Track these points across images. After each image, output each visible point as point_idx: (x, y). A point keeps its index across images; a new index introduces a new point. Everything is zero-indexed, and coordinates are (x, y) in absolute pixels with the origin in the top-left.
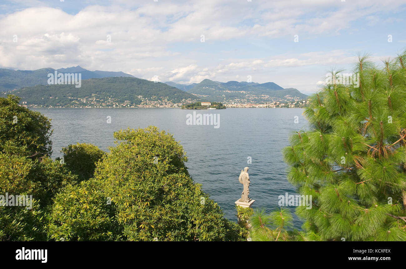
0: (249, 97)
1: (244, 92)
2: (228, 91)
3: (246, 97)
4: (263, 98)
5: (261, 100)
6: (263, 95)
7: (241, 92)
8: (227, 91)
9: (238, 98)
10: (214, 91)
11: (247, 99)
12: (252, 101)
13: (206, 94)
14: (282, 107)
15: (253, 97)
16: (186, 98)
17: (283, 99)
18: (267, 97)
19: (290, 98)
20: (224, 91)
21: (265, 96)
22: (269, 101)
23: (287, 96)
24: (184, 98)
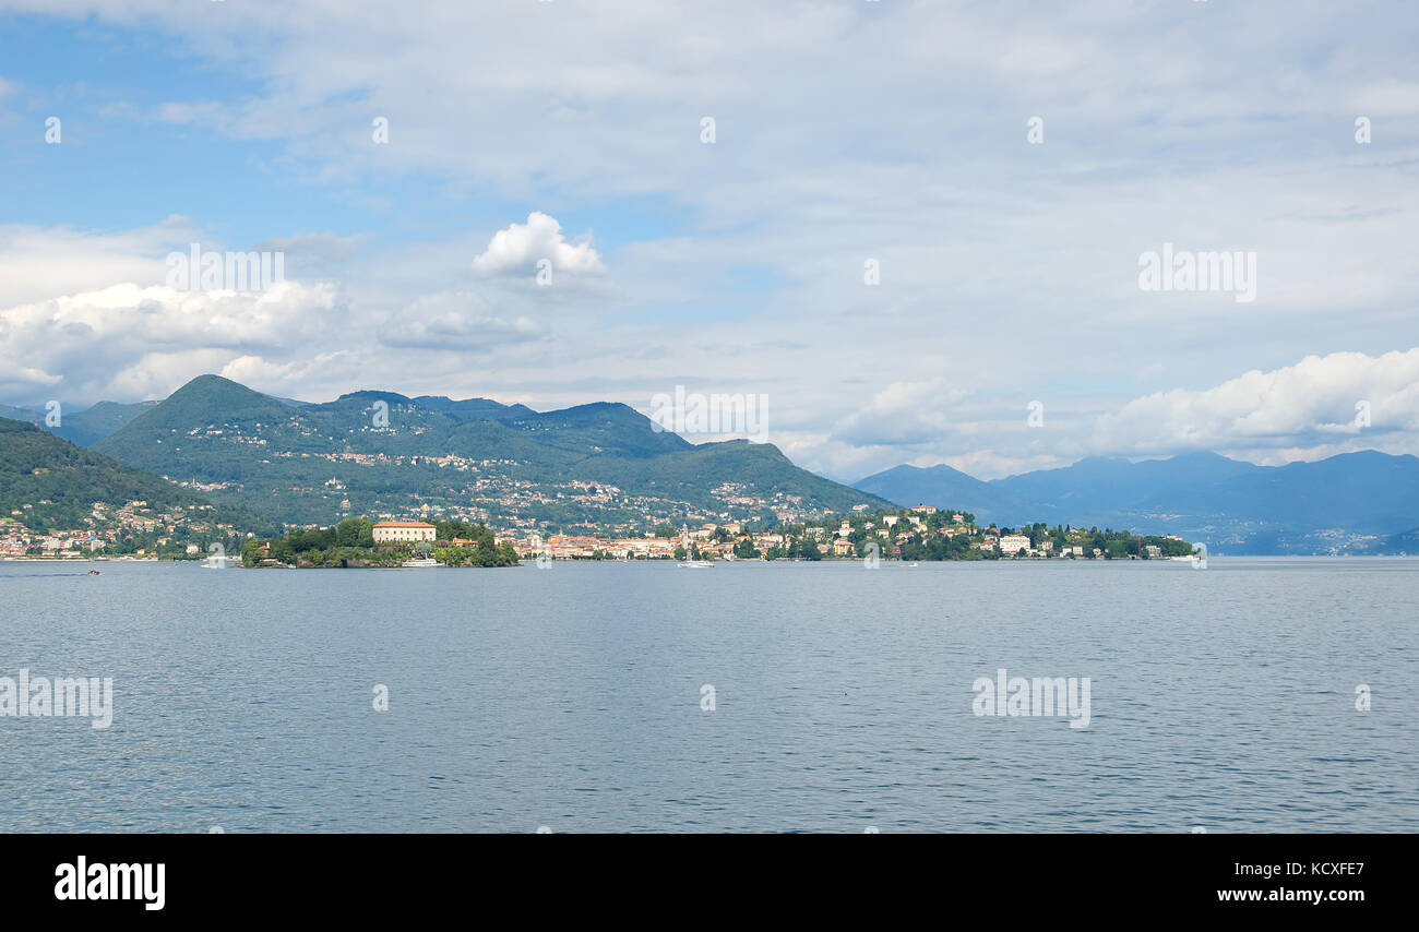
0: (494, 492)
1: (462, 464)
2: (359, 458)
3: (477, 494)
4: (581, 498)
5: (577, 509)
6: (576, 484)
7: (443, 462)
8: (347, 456)
9: (430, 503)
10: (260, 453)
11: (485, 506)
12: (522, 517)
13: (213, 476)
14: (774, 554)
15: (521, 492)
16: (116, 499)
17: (710, 509)
18: (604, 494)
19: (744, 501)
20: (332, 458)
21: (593, 491)
22: (622, 517)
23: (726, 487)
24: (99, 499)
